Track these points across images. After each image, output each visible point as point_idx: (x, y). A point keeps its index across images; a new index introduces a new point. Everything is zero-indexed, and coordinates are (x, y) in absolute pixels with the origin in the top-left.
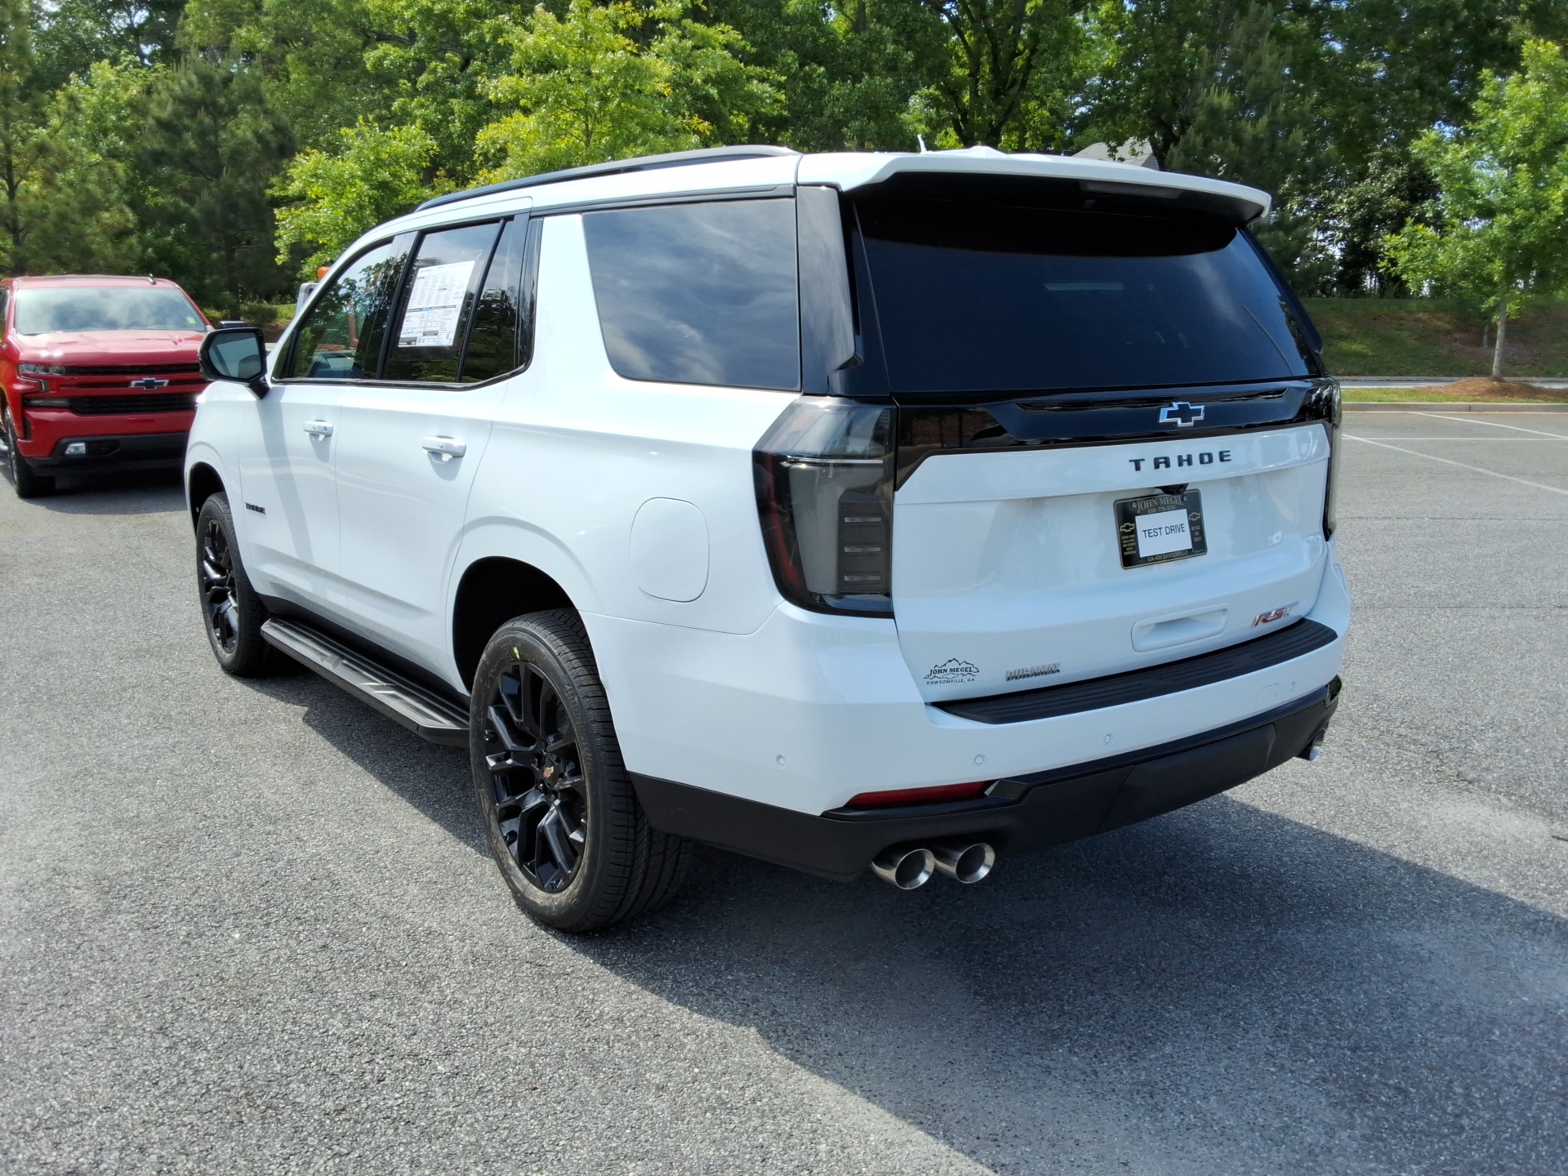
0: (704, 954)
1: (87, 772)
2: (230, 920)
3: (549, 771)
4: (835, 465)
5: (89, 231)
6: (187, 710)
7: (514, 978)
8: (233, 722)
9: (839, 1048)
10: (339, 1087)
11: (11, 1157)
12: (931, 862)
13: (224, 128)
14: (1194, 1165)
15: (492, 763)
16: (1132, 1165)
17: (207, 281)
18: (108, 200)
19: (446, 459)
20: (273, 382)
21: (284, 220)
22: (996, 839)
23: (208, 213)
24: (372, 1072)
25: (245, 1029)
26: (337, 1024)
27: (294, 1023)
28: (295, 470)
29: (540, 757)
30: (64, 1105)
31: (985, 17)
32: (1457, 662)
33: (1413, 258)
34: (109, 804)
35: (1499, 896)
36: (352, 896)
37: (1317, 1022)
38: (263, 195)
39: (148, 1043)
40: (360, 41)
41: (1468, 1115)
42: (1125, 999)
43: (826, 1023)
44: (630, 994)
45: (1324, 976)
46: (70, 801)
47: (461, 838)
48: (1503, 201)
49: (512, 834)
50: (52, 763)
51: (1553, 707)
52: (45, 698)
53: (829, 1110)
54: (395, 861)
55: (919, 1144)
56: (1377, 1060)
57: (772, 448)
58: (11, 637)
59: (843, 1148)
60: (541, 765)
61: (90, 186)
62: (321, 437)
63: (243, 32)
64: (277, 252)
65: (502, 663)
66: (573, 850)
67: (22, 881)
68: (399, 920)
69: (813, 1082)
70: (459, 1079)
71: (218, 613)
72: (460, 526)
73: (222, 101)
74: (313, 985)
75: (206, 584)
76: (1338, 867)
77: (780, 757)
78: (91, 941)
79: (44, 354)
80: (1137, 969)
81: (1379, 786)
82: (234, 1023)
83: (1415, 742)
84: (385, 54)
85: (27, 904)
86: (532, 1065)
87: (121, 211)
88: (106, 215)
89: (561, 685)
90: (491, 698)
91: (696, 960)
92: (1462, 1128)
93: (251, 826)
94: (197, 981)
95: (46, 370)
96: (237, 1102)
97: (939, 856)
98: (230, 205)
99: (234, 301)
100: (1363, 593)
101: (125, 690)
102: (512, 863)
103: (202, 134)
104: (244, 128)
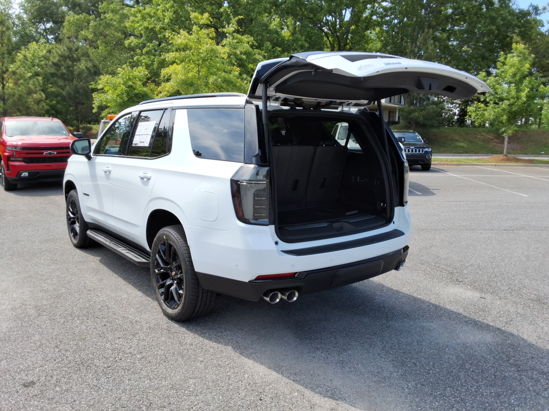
0: (218, 327)
1: (31, 276)
2: (76, 318)
3: (174, 273)
4: (254, 183)
5: (29, 100)
6: (62, 258)
7: (161, 333)
8: (77, 262)
9: (255, 352)
10: (108, 361)
11: (14, 378)
12: (280, 295)
13: (76, 65)
14: (350, 381)
15: (157, 271)
16: (333, 381)
17: (68, 117)
18: (36, 90)
19: (146, 180)
20: (93, 155)
21: (96, 98)
22: (298, 289)
23: (69, 94)
24: (118, 357)
25: (81, 347)
26: (108, 345)
27: (96, 345)
28: (99, 183)
29: (171, 269)
30: (29, 365)
31: (336, 32)
32: (466, 246)
33: (477, 115)
34: (39, 285)
35: (459, 314)
36: (114, 311)
37: (395, 346)
38: (88, 88)
39: (52, 350)
40: (124, 37)
41: (432, 370)
42: (341, 339)
43: (252, 345)
44: (195, 338)
45: (400, 334)
46: (26, 285)
47: (147, 296)
48: (507, 96)
49: (162, 293)
50: (20, 273)
51: (492, 260)
52: (17, 254)
53: (249, 367)
54: (127, 302)
55: (273, 375)
56: (410, 356)
57: (236, 179)
58: (5, 236)
59: (252, 376)
60: (171, 271)
61: (30, 86)
62: (108, 173)
63: (83, 32)
64: (93, 108)
65: (161, 241)
66: (180, 296)
67: (13, 307)
68: (128, 318)
69: (246, 360)
70: (143, 359)
71: (73, 228)
72: (149, 200)
73: (75, 56)
74: (101, 335)
75: (69, 219)
76: (413, 305)
77: (237, 265)
78: (34, 323)
79: (15, 143)
80: (346, 332)
81: (431, 283)
82: (78, 345)
83: (446, 270)
84: (132, 41)
85: (15, 313)
86: (165, 356)
87: (40, 94)
88: (35, 95)
89: (177, 247)
90: (157, 252)
91: (216, 329)
92: (430, 373)
93: (83, 292)
94: (67, 334)
95: (16, 149)
96: (79, 365)
97: (283, 294)
98: (77, 91)
99: (78, 124)
100: (442, 225)
101: (42, 252)
102: (162, 301)
103: (68, 67)
104: (82, 65)
